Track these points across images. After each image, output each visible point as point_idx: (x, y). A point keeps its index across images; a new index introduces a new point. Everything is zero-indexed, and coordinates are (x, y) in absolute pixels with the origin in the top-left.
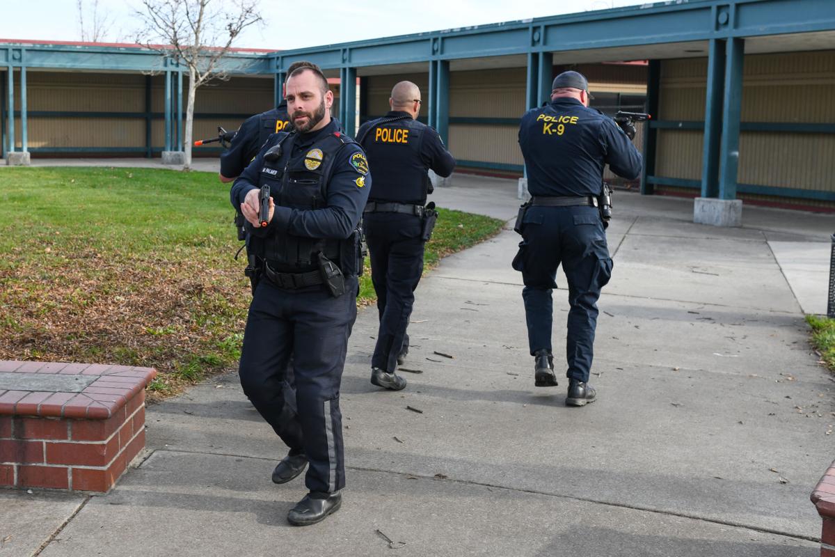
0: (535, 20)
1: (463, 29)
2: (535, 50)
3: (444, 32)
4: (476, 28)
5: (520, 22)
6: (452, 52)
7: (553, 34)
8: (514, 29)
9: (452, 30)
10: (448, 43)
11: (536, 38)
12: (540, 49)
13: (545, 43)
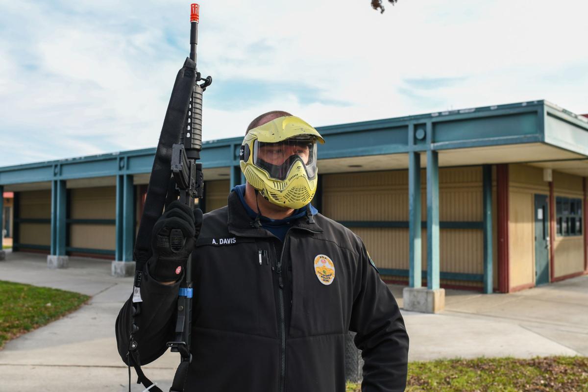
0: (121, 153)
1: (74, 159)
2: (121, 173)
3: (61, 161)
4: (83, 158)
5: (111, 154)
6: (68, 174)
7: (133, 162)
8: (107, 159)
9: (67, 160)
10: (65, 169)
11: (122, 165)
12: (125, 172)
13: (128, 168)
